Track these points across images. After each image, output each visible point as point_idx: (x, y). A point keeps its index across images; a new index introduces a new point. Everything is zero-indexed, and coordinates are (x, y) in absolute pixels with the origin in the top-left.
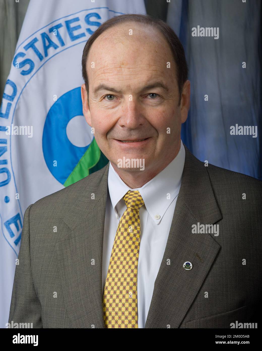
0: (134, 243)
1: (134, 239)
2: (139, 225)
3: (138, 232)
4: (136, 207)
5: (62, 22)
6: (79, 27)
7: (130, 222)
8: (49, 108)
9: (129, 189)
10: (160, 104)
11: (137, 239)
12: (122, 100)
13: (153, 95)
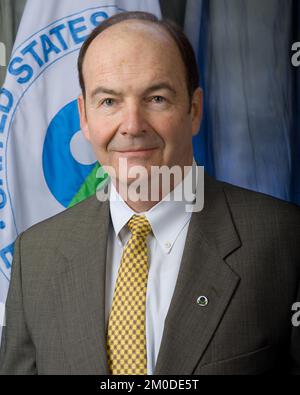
1: (141, 271)
2: (146, 254)
3: (146, 263)
4: (143, 234)
5: (64, 22)
6: (84, 28)
11: (144, 271)
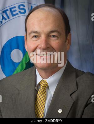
0: (43, 103)
1: (43, 101)
2: (45, 95)
3: (45, 98)
4: (45, 87)
5: (8, 8)
6: (16, 10)
7: (42, 94)
8: (3, 46)
9: (42, 79)
10: (57, 39)
11: (44, 101)
12: (40, 38)
13: (54, 36)
